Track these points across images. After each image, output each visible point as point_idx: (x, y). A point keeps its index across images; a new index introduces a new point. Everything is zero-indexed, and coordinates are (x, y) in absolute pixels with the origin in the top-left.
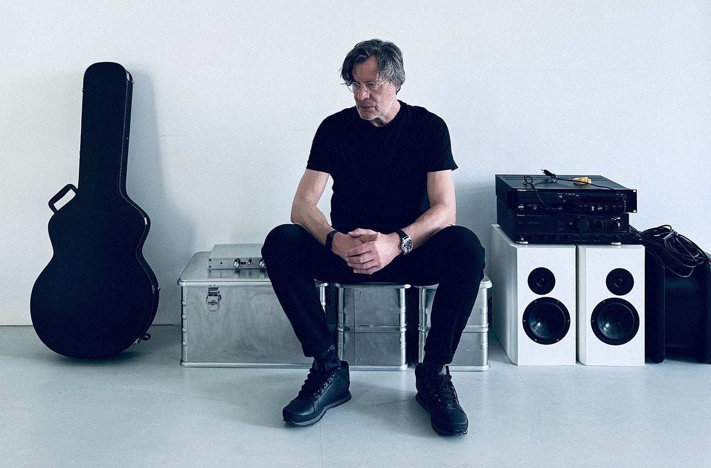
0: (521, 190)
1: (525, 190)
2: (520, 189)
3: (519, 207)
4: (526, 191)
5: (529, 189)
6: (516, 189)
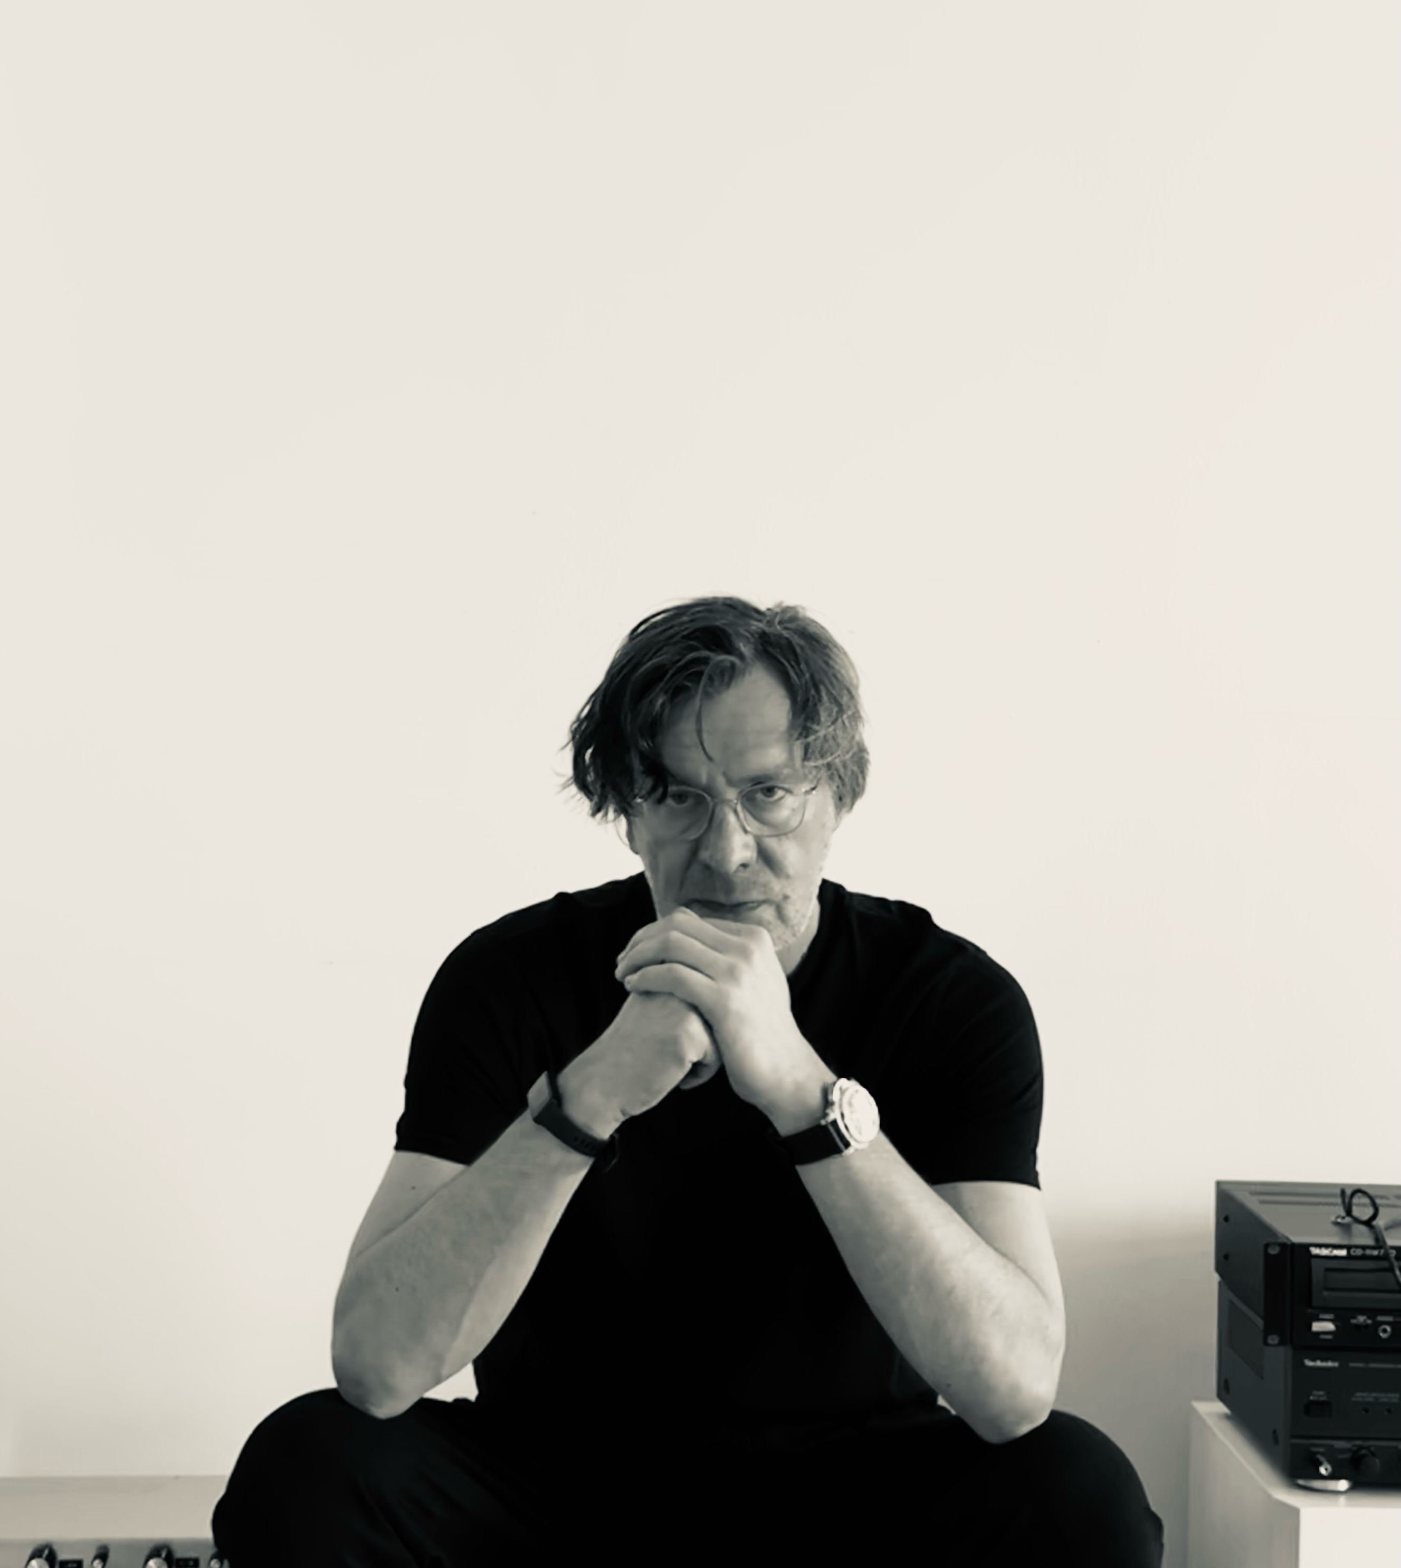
0: (1325, 1252)
1: (1343, 1253)
2: (1320, 1246)
3: (1317, 1326)
4: (1349, 1257)
5: (1364, 1248)
6: (1306, 1247)
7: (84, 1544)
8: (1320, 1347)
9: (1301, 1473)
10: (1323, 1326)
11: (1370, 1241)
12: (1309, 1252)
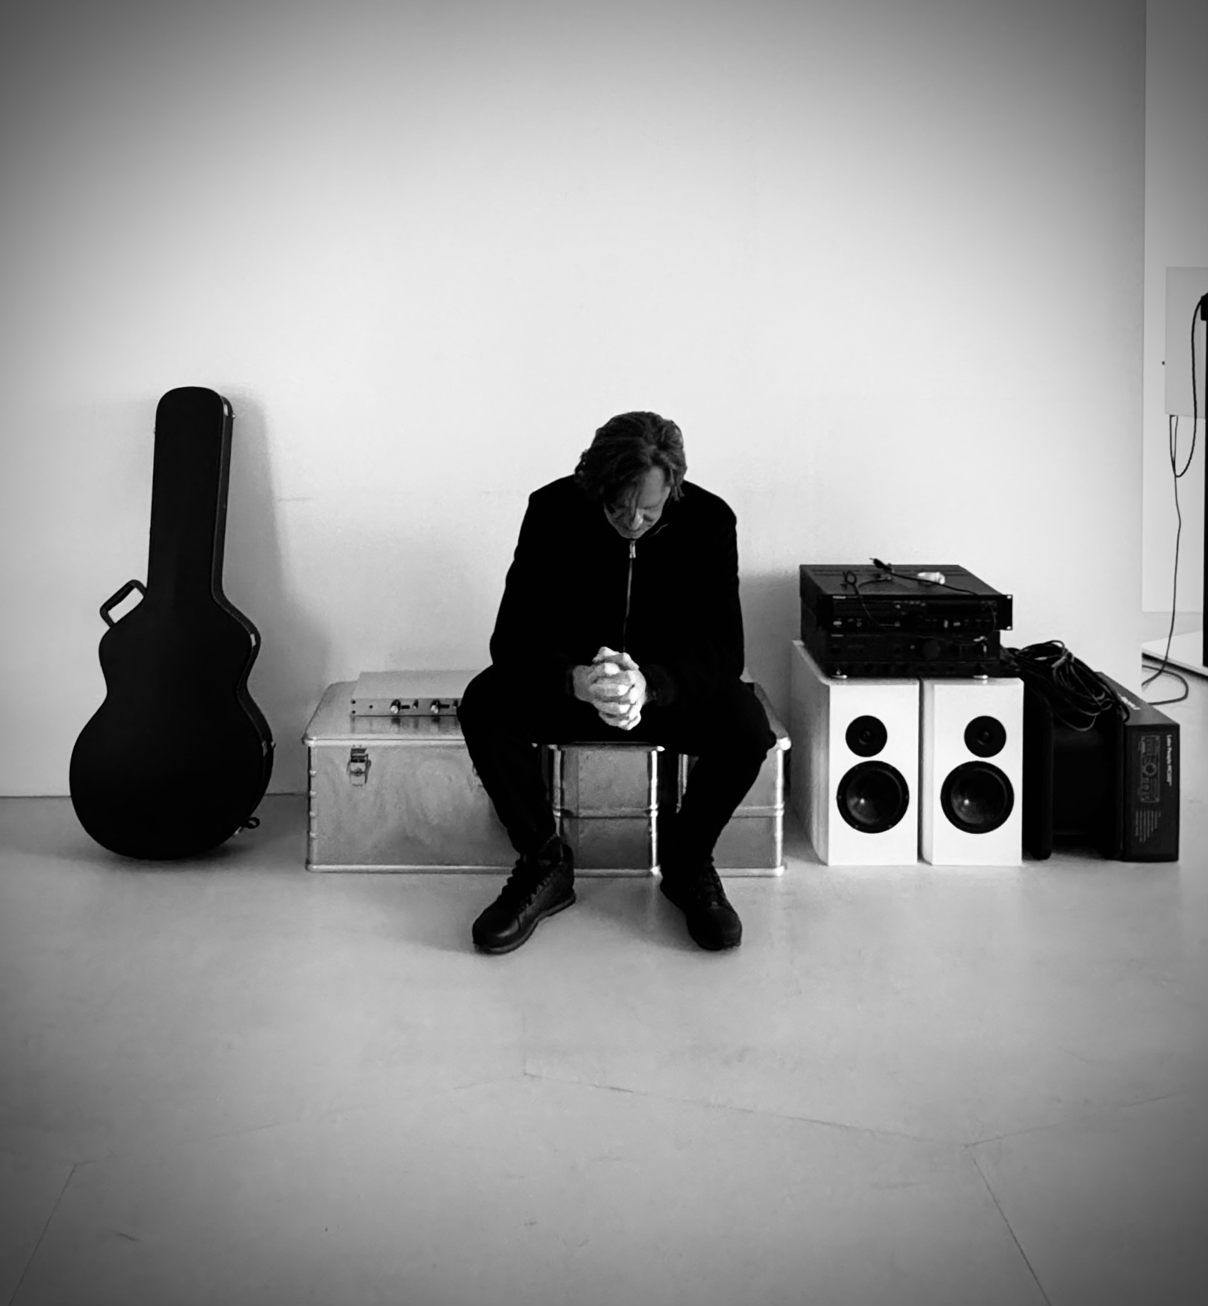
0: (837, 597)
1: (844, 597)
2: (836, 595)
3: (835, 623)
4: (846, 599)
5: (851, 595)
6: (831, 596)
7: (410, 700)
8: (837, 630)
9: (830, 673)
10: (837, 623)
11: (854, 593)
12: (832, 599)
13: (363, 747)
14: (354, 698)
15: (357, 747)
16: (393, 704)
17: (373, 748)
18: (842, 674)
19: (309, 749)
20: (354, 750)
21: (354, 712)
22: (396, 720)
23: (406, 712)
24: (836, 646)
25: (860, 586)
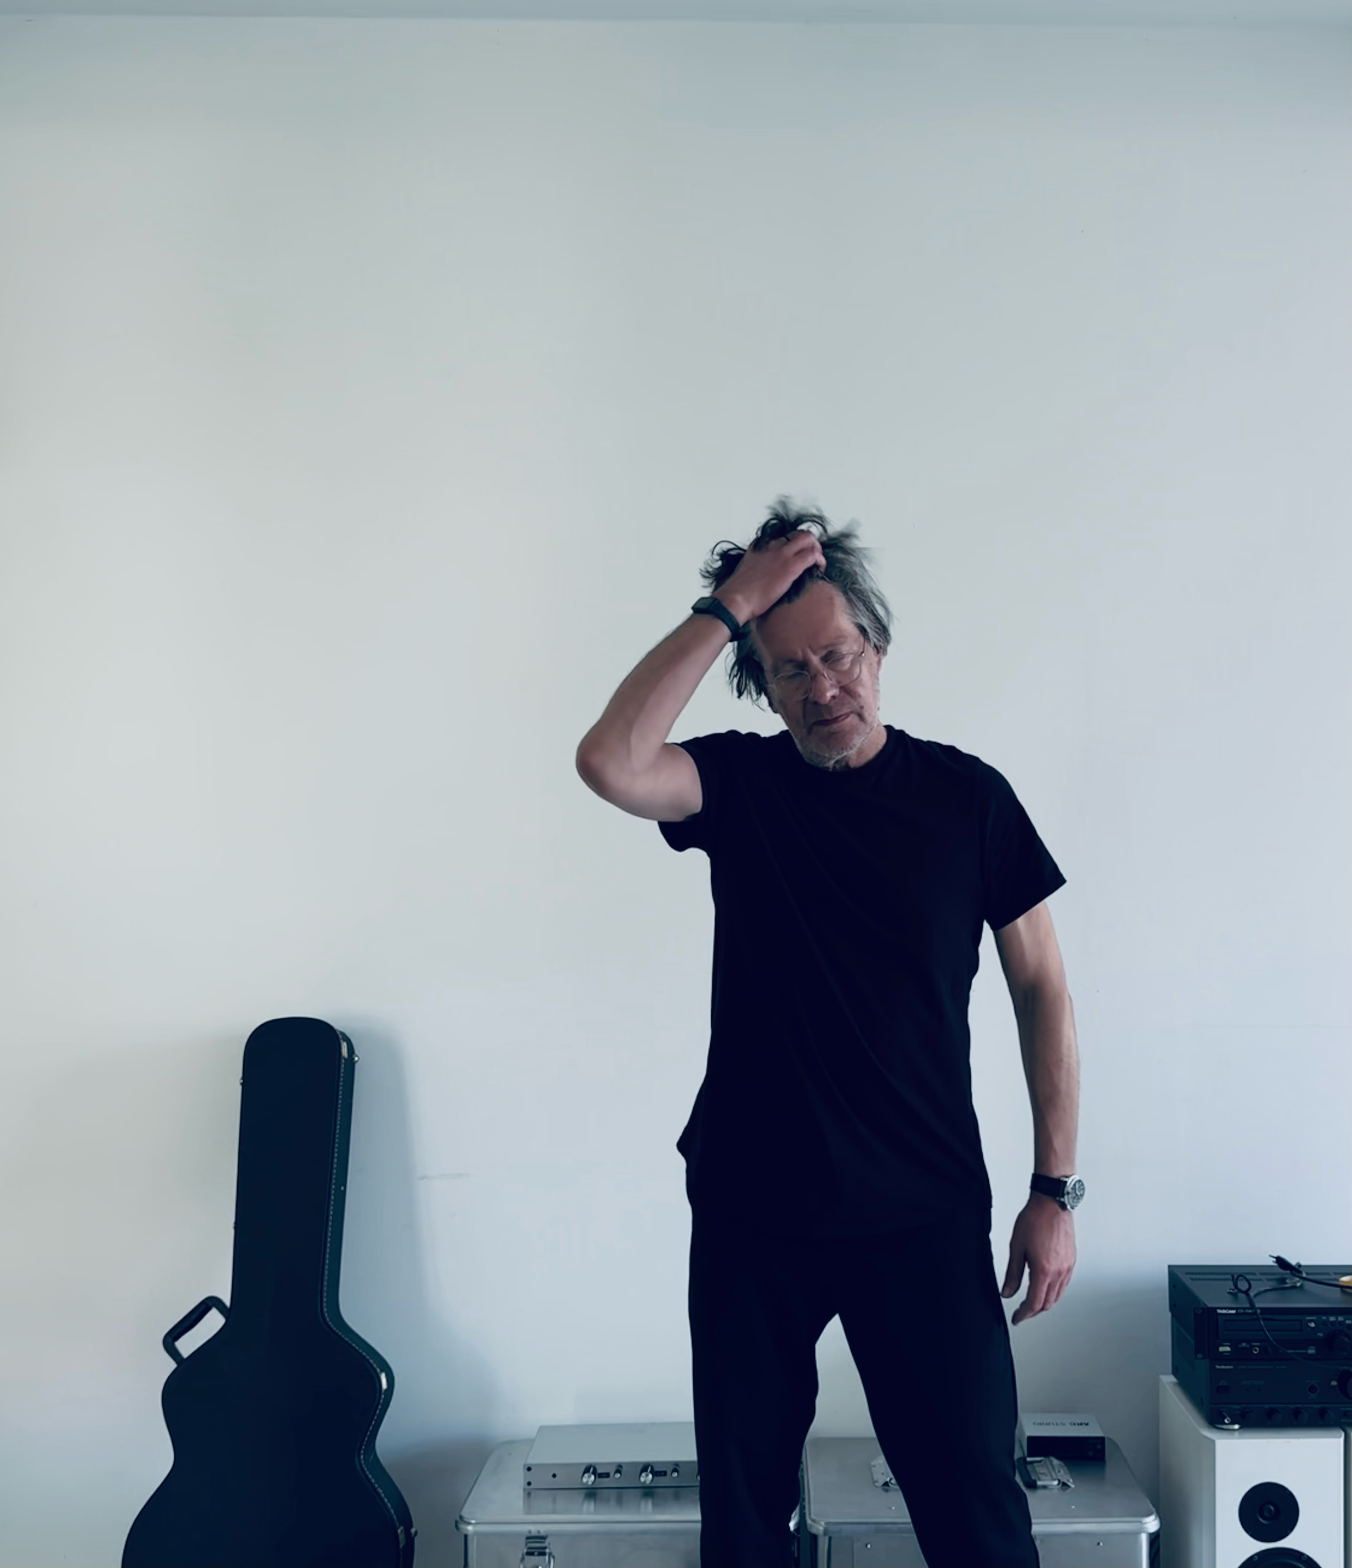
0: (1224, 1311)
1: (1233, 1312)
2: (1222, 1308)
3: (1221, 1349)
4: (1237, 1314)
5: (1244, 1309)
6: (1215, 1309)
7: (612, 1464)
8: (1224, 1359)
9: (1215, 1420)
10: (1225, 1349)
11: (1248, 1305)
12: (1216, 1312)
13: (542, 1534)
14: (531, 1461)
15: (534, 1533)
16: (587, 1470)
17: (559, 1535)
18: (1232, 1423)
19: (466, 1536)
20: (530, 1538)
21: (529, 1484)
22: (591, 1493)
23: (605, 1482)
24: (1223, 1383)
25: (1256, 1296)
